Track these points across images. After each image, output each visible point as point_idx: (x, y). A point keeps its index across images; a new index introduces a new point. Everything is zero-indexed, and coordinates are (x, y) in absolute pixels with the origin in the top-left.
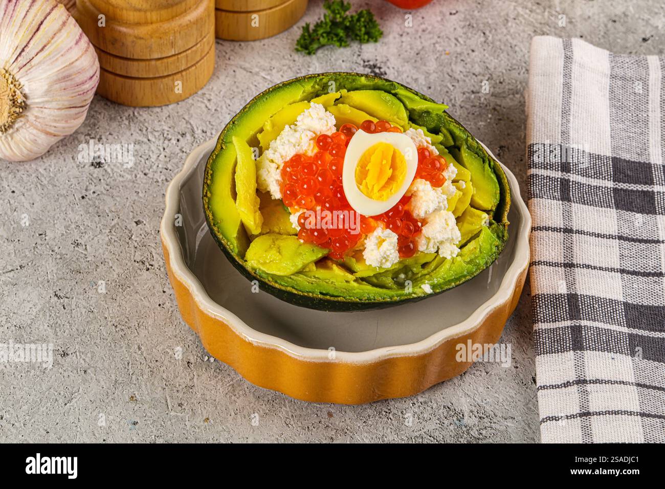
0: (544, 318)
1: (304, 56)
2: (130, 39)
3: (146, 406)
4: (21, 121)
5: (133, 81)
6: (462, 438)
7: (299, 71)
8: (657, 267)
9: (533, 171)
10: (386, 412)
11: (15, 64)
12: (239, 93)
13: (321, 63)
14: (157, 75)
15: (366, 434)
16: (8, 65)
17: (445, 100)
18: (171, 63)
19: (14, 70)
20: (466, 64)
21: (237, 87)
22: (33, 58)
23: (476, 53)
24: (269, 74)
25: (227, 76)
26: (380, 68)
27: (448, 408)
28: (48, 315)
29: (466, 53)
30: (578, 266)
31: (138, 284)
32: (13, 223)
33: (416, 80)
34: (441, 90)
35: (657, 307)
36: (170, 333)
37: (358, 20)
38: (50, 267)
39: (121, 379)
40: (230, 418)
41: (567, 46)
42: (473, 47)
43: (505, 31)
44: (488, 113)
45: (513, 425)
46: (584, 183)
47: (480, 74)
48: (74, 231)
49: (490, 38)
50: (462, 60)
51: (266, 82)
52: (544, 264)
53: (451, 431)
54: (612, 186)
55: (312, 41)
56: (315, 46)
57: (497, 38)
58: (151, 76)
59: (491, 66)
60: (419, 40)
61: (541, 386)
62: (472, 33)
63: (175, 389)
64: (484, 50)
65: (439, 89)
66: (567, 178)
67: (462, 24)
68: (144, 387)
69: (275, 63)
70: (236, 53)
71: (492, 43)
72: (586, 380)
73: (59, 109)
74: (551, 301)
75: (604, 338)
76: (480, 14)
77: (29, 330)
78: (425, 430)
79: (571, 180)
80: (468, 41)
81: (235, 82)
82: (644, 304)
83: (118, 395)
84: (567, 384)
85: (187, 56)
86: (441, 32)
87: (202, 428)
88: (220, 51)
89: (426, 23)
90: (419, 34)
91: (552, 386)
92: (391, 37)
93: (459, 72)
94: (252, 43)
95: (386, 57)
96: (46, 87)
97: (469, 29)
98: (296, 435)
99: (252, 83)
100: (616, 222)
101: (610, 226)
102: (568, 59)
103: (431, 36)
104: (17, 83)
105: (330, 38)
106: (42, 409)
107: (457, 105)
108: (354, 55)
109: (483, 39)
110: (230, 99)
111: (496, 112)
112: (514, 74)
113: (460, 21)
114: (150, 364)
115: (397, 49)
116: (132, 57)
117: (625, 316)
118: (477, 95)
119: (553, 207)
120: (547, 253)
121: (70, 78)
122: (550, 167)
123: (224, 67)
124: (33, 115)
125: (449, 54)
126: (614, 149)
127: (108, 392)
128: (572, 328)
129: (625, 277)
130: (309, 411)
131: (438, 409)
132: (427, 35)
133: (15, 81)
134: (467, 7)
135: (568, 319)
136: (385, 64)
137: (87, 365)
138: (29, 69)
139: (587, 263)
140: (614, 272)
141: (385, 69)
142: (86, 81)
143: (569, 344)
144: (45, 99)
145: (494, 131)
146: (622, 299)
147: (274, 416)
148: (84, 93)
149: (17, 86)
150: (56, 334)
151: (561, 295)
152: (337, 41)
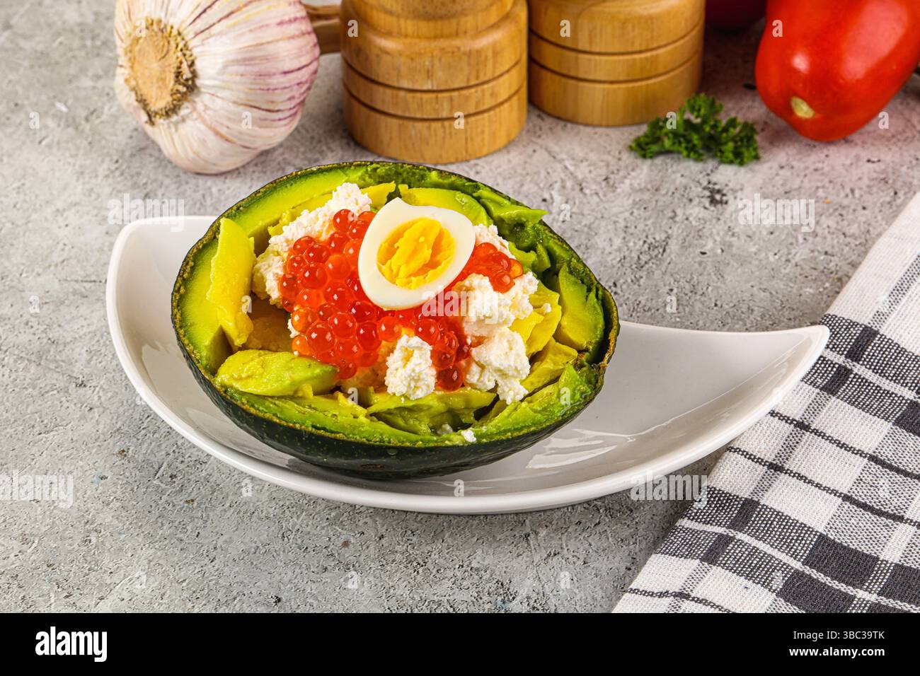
0: (696, 515)
1: (636, 158)
2: (375, 51)
3: (132, 465)
4: (187, 108)
7: (615, 172)
8: (902, 509)
10: (419, 564)
11: (192, 26)
12: (521, 175)
13: (652, 171)
14: (407, 115)
15: (371, 578)
16: (184, 26)
17: (781, 252)
18: (427, 101)
19: (189, 34)
20: (843, 220)
21: (524, 168)
22: (214, 24)
23: (866, 212)
24: (575, 165)
25: (521, 154)
26: (724, 195)
27: (502, 584)
28: (96, 339)
29: (853, 207)
30: (789, 472)
34: (783, 240)
35: (867, 556)
37: (726, 129)
39: (126, 429)
40: (220, 508)
42: (865, 205)
44: (827, 281)
46: (874, 381)
47: (853, 236)
49: (898, 201)
50: (841, 215)
51: (564, 172)
52: (742, 455)
54: (912, 398)
55: (657, 140)
56: (655, 148)
58: (400, 113)
60: (802, 177)
61: (631, 589)
62: (879, 189)
63: (181, 459)
64: (880, 211)
65: (783, 237)
66: (849, 368)
67: (875, 175)
68: (146, 445)
69: (593, 157)
70: (553, 133)
72: (689, 595)
73: (234, 103)
74: (719, 500)
75: (755, 562)
76: (910, 170)
77: (61, 347)
78: (452, 598)
79: (855, 371)
80: (866, 197)
81: (526, 162)
82: (851, 546)
83: (109, 444)
84: (663, 594)
86: (839, 177)
87: (178, 507)
88: (534, 126)
89: (826, 162)
90: (807, 172)
91: (646, 592)
93: (825, 226)
94: (582, 128)
95: (742, 185)
96: (220, 66)
97: (879, 182)
98: (284, 551)
99: (546, 169)
100: (881, 438)
101: (868, 440)
103: (822, 177)
104: (188, 53)
105: (676, 141)
106: (8, 430)
107: (793, 262)
108: (701, 173)
109: (888, 199)
110: (504, 179)
111: (838, 283)
113: (875, 171)
115: (764, 180)
116: (376, 79)
117: (811, 551)
118: (829, 257)
119: (801, 392)
120: (755, 444)
121: (253, 62)
122: (833, 347)
123: (525, 143)
124: (202, 102)
125: (828, 203)
127: (99, 437)
128: (721, 536)
129: (846, 507)
130: (324, 532)
131: (488, 581)
132: (816, 176)
133: (187, 49)
134: (897, 158)
135: (724, 526)
136: (734, 191)
137: (98, 403)
138: (207, 38)
139: (802, 474)
140: (835, 495)
141: (730, 197)
142: (274, 74)
143: (701, 552)
144: (216, 83)
145: (819, 304)
146: (821, 529)
147: (275, 522)
148: (268, 90)
149: (187, 56)
150: (89, 362)
151: (738, 497)
152: (686, 148)
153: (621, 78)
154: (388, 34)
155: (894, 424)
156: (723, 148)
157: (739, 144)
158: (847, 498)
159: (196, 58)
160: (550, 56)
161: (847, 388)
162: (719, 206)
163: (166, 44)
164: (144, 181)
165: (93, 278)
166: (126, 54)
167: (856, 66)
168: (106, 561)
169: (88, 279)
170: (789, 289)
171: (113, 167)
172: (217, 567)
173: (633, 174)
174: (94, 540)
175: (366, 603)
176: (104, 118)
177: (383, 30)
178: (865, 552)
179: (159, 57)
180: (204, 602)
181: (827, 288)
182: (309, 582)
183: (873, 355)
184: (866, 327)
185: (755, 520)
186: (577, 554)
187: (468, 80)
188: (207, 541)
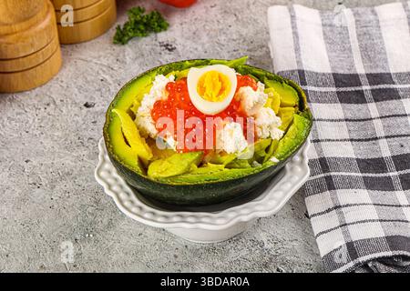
1: (120, 46)
2: (3, 46)
5: (9, 75)
7: (118, 55)
8: (374, 135)
13: (132, 49)
14: (24, 69)
18: (33, 59)
20: (227, 35)
21: (79, 71)
23: (232, 27)
24: (99, 60)
25: (71, 66)
30: (322, 141)
31: (34, 197)
33: (196, 49)
34: (213, 53)
36: (60, 223)
37: (152, 18)
39: (32, 256)
41: (291, 10)
42: (229, 25)
43: (248, 12)
45: (297, 244)
46: (317, 90)
47: (237, 39)
49: (240, 18)
50: (224, 33)
51: (97, 65)
53: (258, 254)
54: (336, 90)
55: (124, 35)
56: (126, 38)
57: (245, 16)
58: (21, 69)
59: (244, 34)
60: (194, 25)
61: (311, 215)
64: (237, 25)
69: (101, 53)
70: (74, 51)
71: (242, 19)
76: (231, 4)
79: (308, 90)
81: (77, 68)
82: (369, 158)
84: (329, 211)
85: (43, 53)
90: (193, 21)
91: (319, 213)
92: (175, 27)
93: (223, 40)
95: (174, 38)
99: (88, 67)
100: (342, 111)
101: (339, 114)
102: (293, 17)
108: (152, 40)
109: (235, 19)
112: (260, 36)
113: (218, 10)
114: (50, 245)
117: (359, 167)
123: (68, 61)
126: (332, 68)
128: (325, 177)
129: (354, 143)
130: (161, 256)
132: (198, 22)
135: (322, 173)
136: (174, 42)
139: (328, 138)
140: (346, 141)
141: (174, 45)
143: (325, 187)
146: (354, 156)
151: (315, 159)
152: (140, 33)
153: (96, 14)
155: (341, 103)
156: (153, 26)
157: (159, 22)
162: (174, 51)
173: (126, 53)
178: (376, 157)
184: (298, 70)
185: (330, 165)
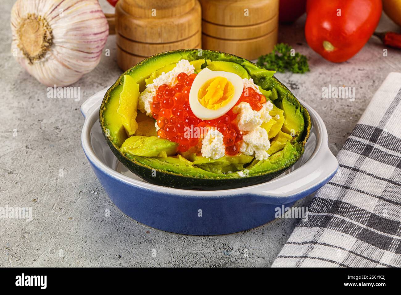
0: (313, 210)
3: (40, 205)
4: (49, 54)
6: (223, 260)
9: (351, 137)
10: (184, 238)
11: (50, 15)
15: (163, 245)
16: (46, 15)
17: (328, 106)
19: (49, 18)
23: (363, 89)
26: (297, 86)
27: (225, 244)
28: (15, 154)
29: (356, 88)
30: (352, 189)
31: (78, 151)
32: (27, 112)
34: (327, 102)
35: (395, 221)
36: (80, 176)
37: (294, 58)
38: (33, 134)
39: (35, 190)
40: (85, 220)
42: (362, 86)
44: (351, 116)
45: (261, 261)
46: (384, 151)
48: (59, 122)
52: (330, 184)
53: (219, 255)
60: (331, 77)
61: (288, 242)
62: (366, 80)
63: (63, 201)
64: (369, 89)
65: (327, 100)
66: (372, 145)
67: (363, 75)
68: (45, 196)
72: (317, 242)
73: (72, 49)
74: (322, 202)
75: (345, 225)
79: (375, 147)
80: (361, 84)
82: (387, 218)
83: (27, 197)
84: (304, 243)
86: (347, 76)
87: (65, 221)
89: (340, 71)
90: (333, 75)
91: (295, 243)
92: (313, 74)
95: (304, 81)
96: (65, 32)
97: (366, 78)
98: (119, 237)
100: (392, 173)
101: (386, 174)
103: (340, 77)
104: (49, 27)
105: (272, 64)
107: (334, 110)
109: (371, 84)
111: (356, 117)
114: (57, 188)
115: (314, 79)
116: (135, 40)
117: (369, 221)
118: (350, 108)
119: (352, 156)
120: (335, 178)
121: (80, 29)
122: (363, 137)
124: (56, 50)
125: (345, 86)
127: (22, 195)
128: (326, 217)
129: (381, 202)
130: (137, 228)
131: (218, 244)
132: (337, 76)
133: (48, 26)
134: (371, 68)
135: (327, 212)
136: (301, 84)
137: (20, 180)
138: (58, 20)
139: (359, 189)
140: (375, 197)
141: (300, 86)
142: (90, 35)
143: (319, 223)
144: (63, 40)
145: (349, 125)
146: (372, 211)
147: (113, 225)
148: (88, 42)
149: (49, 29)
150: (13, 163)
151: (331, 200)
152: (277, 67)
153: (245, 38)
154: (140, 18)
155: (396, 167)
156: (293, 67)
157: (300, 64)
158: (381, 198)
159: (52, 30)
160: (212, 30)
161: (372, 154)
162: (296, 90)
163: (38, 25)
164: (28, 92)
165: (10, 130)
166: (18, 33)
167: (351, 27)
168: (34, 245)
169: (7, 131)
170: (334, 120)
171: (13, 87)
172: (88, 244)
174: (27, 237)
175: (162, 256)
176: (6, 68)
177: (137, 16)
178: (393, 220)
179: (34, 31)
180: (84, 259)
181: (351, 119)
182: (134, 249)
183: (382, 140)
184: (377, 128)
185: (341, 209)
186: (259, 231)
187: (178, 38)
188: (81, 234)
